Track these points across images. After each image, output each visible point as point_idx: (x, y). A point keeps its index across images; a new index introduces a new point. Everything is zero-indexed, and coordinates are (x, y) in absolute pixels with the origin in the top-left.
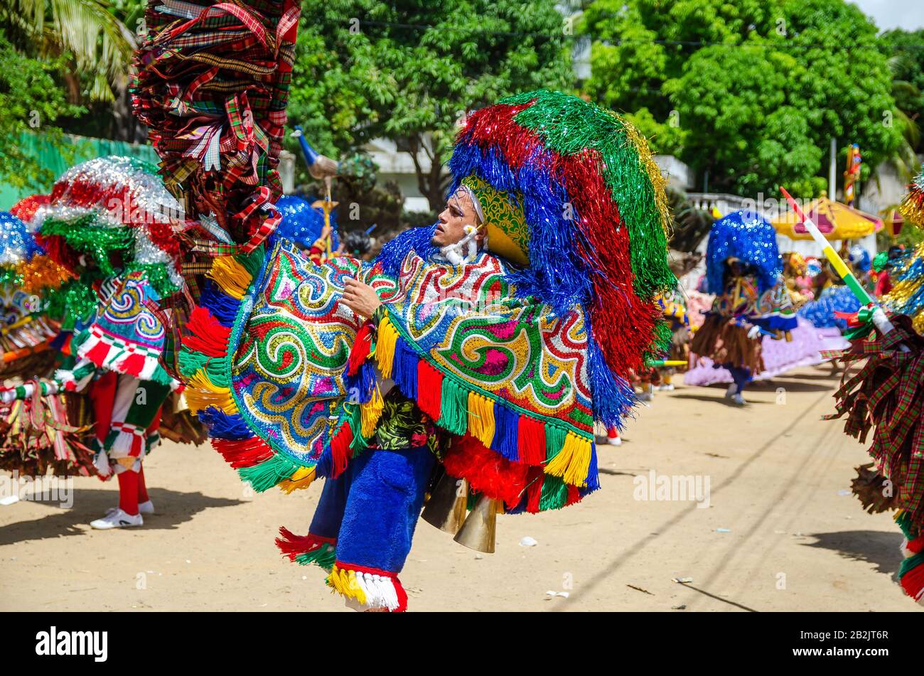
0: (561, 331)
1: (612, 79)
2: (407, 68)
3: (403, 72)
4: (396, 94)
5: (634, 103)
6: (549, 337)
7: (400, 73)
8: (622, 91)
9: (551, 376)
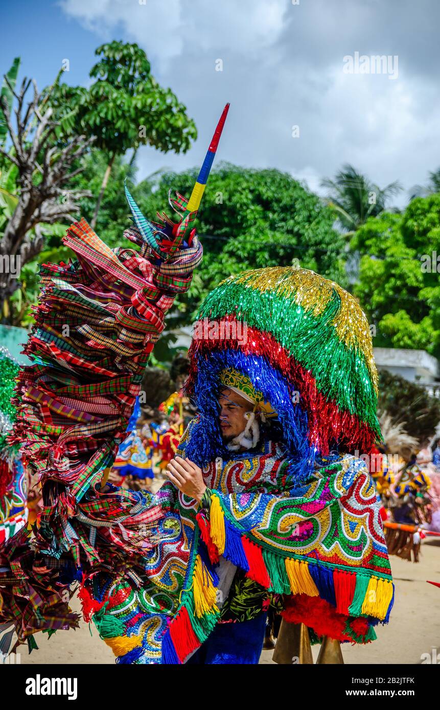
0: (354, 492)
1: (377, 286)
2: (211, 270)
3: (208, 273)
4: (201, 291)
5: (395, 306)
6: (345, 500)
7: (205, 274)
8: (387, 297)
9: (353, 532)
